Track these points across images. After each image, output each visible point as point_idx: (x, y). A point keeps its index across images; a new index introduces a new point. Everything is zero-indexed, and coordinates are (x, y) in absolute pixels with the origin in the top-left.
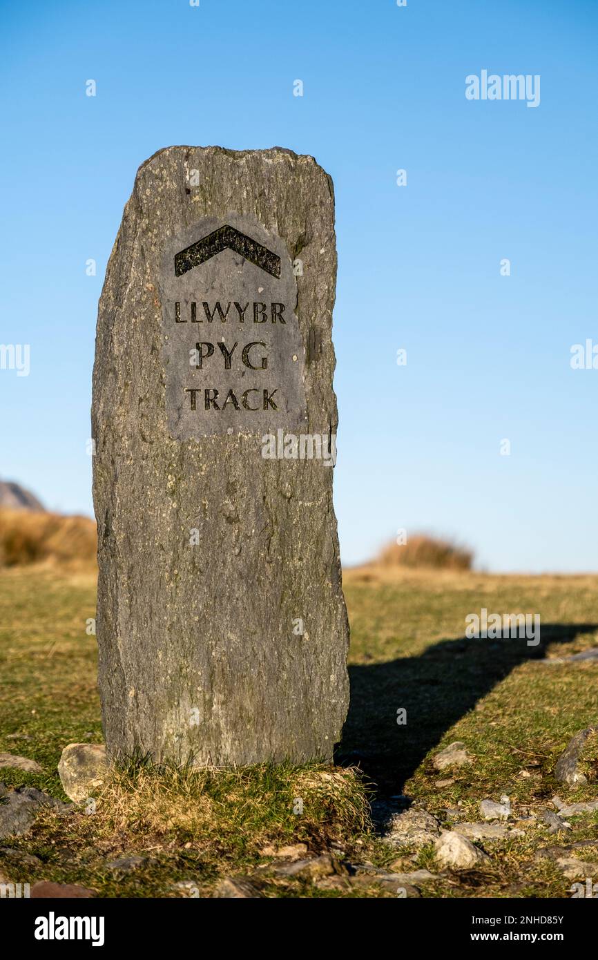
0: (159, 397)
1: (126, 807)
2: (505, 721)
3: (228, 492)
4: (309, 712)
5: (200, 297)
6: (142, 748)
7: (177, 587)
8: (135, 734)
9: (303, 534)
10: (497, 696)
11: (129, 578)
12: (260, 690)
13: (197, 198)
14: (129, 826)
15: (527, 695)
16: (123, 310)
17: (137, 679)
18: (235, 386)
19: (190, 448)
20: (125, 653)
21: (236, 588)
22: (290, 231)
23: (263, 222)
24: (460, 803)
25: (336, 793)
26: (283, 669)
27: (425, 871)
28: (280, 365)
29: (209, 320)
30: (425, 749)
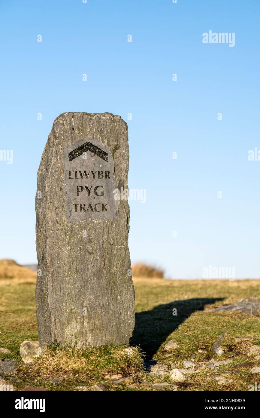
0: (63, 207)
1: (52, 362)
2: (190, 333)
3: (89, 242)
4: (120, 326)
5: (78, 169)
6: (57, 340)
7: (70, 279)
8: (55, 335)
9: (117, 258)
10: (186, 324)
11: (52, 275)
12: (101, 318)
13: (77, 132)
14: (54, 369)
15: (198, 323)
16: (49, 174)
17: (55, 314)
18: (91, 202)
19: (75, 226)
20: (51, 304)
21: (92, 279)
22: (111, 144)
23: (101, 141)
24: (175, 362)
25: (131, 356)
26: (110, 310)
27: (166, 383)
28: (108, 195)
29: (81, 177)
30: (160, 343)
